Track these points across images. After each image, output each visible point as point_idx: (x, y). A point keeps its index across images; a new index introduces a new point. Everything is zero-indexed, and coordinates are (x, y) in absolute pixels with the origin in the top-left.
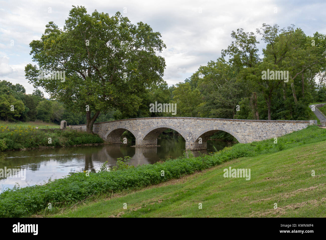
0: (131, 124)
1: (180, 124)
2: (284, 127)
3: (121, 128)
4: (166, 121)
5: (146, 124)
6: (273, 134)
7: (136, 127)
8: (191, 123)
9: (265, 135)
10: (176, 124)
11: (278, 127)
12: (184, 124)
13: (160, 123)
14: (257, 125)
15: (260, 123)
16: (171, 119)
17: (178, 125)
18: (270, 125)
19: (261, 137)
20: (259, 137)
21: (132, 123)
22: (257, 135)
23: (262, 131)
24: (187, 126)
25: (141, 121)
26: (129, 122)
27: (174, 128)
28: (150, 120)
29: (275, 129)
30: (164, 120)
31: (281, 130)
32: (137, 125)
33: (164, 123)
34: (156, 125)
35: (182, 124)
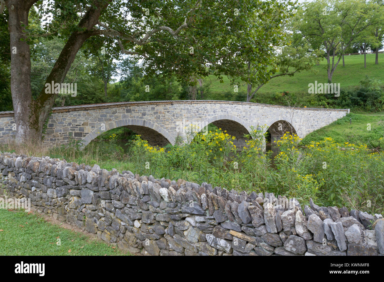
0: (161, 113)
1: (246, 113)
2: (331, 115)
3: (130, 124)
4: (228, 107)
5: (194, 113)
6: (323, 122)
7: (172, 120)
8: (258, 111)
9: (316, 124)
10: (241, 112)
11: (326, 115)
12: (250, 112)
13: (219, 111)
14: (309, 113)
15: (312, 111)
16: (234, 105)
17: (244, 114)
18: (321, 113)
19: (313, 126)
20: (311, 126)
21: (163, 111)
22: (310, 125)
23: (314, 120)
24: (254, 116)
25: (183, 108)
26: (153, 109)
27: (238, 119)
28: (200, 105)
29: (324, 117)
30: (224, 105)
31: (329, 118)
32: (174, 116)
33: (225, 112)
34: (212, 115)
35: (249, 113)
